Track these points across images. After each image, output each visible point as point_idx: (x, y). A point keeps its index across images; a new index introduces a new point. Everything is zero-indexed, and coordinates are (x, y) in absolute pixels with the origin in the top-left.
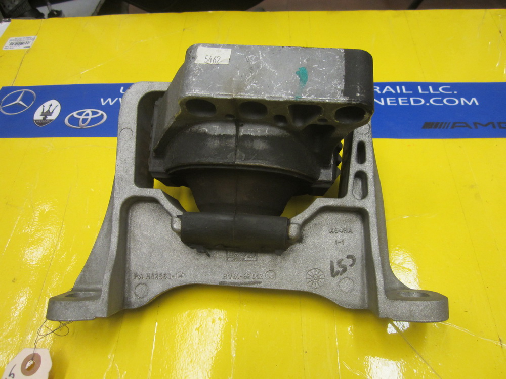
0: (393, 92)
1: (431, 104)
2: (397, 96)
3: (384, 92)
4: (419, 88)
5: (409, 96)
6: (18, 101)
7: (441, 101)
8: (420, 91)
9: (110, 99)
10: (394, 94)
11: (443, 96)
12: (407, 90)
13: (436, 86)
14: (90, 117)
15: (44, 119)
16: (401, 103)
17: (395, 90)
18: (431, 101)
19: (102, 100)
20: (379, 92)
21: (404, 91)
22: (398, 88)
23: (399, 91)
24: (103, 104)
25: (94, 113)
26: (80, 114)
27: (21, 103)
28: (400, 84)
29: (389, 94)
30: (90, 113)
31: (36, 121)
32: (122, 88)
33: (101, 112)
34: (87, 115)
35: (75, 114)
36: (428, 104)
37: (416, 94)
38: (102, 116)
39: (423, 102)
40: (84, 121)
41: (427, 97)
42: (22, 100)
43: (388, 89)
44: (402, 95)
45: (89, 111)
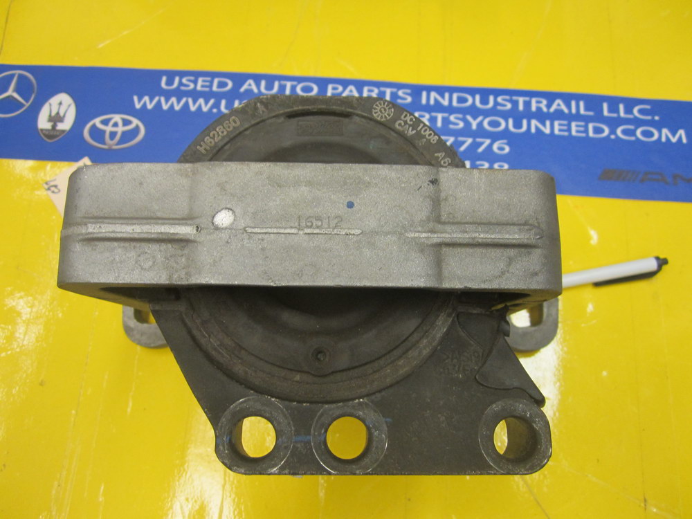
0: (566, 111)
1: (617, 137)
2: (571, 118)
3: (552, 110)
4: (605, 106)
5: (587, 120)
6: (11, 92)
7: (632, 133)
8: (606, 113)
9: (146, 99)
10: (567, 114)
11: (638, 123)
12: (587, 109)
13: (630, 103)
14: (121, 129)
15: (54, 127)
16: (574, 133)
17: (569, 107)
18: (619, 131)
19: (135, 98)
20: (545, 109)
21: (582, 111)
22: (573, 104)
23: (574, 111)
24: (138, 106)
25: (126, 123)
26: (105, 122)
27: (16, 95)
28: (578, 97)
29: (559, 115)
30: (120, 123)
31: (42, 130)
32: (164, 79)
33: (135, 122)
34: (116, 125)
35: (97, 121)
36: (613, 137)
37: (599, 118)
38: (137, 128)
39: (607, 131)
40: (113, 135)
41: (614, 123)
42: (17, 90)
43: (559, 105)
44: (578, 117)
45: (117, 118)
